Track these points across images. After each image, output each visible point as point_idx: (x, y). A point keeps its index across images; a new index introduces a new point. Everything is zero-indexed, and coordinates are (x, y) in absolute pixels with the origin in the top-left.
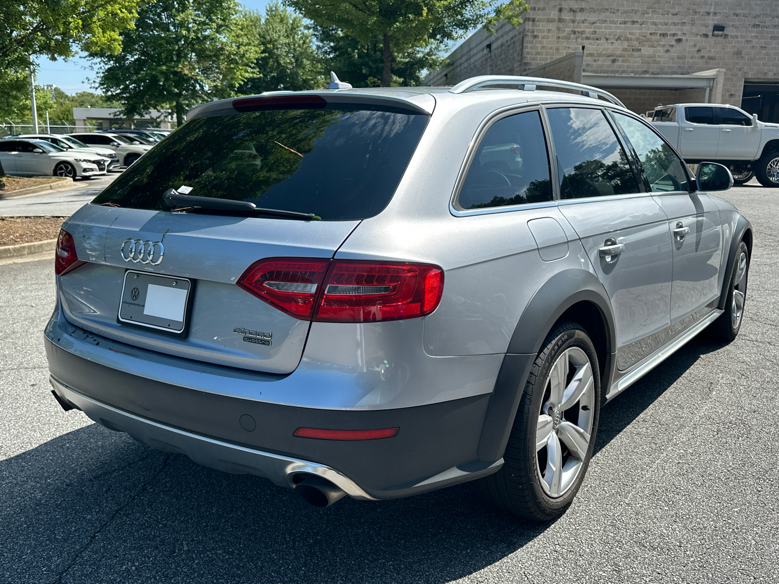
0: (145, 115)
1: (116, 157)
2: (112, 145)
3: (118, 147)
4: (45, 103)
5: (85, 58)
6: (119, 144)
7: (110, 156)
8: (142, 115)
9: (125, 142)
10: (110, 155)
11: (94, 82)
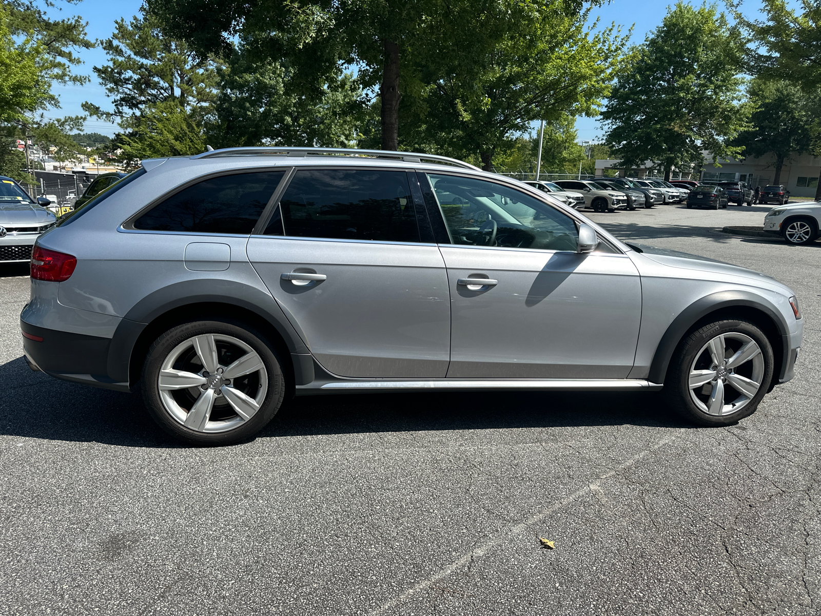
0: (641, 166)
1: (583, 200)
2: (585, 190)
3: (589, 191)
4: (580, 156)
5: (599, 120)
6: (590, 189)
7: (577, 199)
8: (638, 166)
9: (597, 188)
10: (577, 197)
11: (602, 139)
